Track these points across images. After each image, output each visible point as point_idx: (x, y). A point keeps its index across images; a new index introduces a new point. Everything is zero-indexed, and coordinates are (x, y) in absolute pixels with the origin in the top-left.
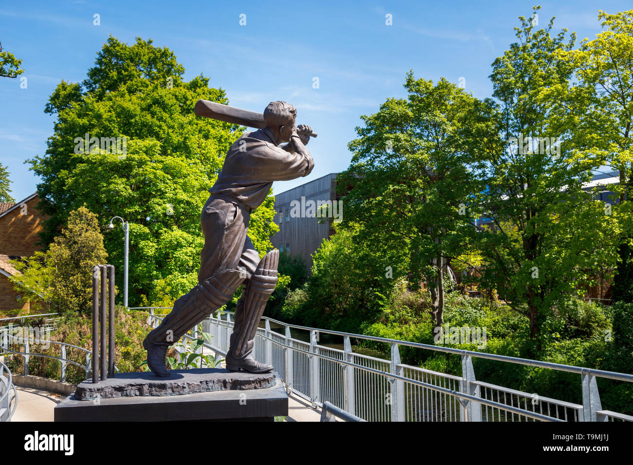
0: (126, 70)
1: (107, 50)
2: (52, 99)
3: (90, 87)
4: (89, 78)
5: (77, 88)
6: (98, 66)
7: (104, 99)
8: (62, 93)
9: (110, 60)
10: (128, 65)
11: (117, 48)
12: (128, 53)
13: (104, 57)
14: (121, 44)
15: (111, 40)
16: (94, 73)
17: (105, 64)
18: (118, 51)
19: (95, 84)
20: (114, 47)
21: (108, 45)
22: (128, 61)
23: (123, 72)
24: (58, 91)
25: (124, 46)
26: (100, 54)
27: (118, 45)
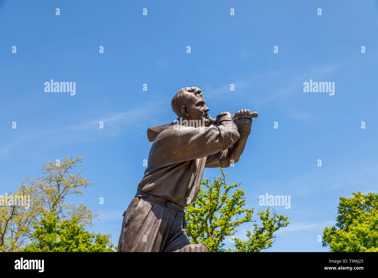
0: (354, 212)
1: (341, 205)
2: (324, 238)
3: (340, 226)
4: (338, 222)
5: (334, 229)
6: (340, 214)
7: (349, 230)
8: (327, 234)
9: (345, 209)
10: (354, 209)
11: (346, 202)
12: (353, 202)
13: (341, 208)
14: (347, 199)
15: (341, 199)
16: (340, 218)
17: (343, 212)
18: (347, 203)
19: (342, 224)
20: (344, 202)
21: (341, 202)
22: (354, 207)
23: (353, 213)
24: (324, 233)
25: (349, 199)
26: (338, 207)
27: (346, 200)
